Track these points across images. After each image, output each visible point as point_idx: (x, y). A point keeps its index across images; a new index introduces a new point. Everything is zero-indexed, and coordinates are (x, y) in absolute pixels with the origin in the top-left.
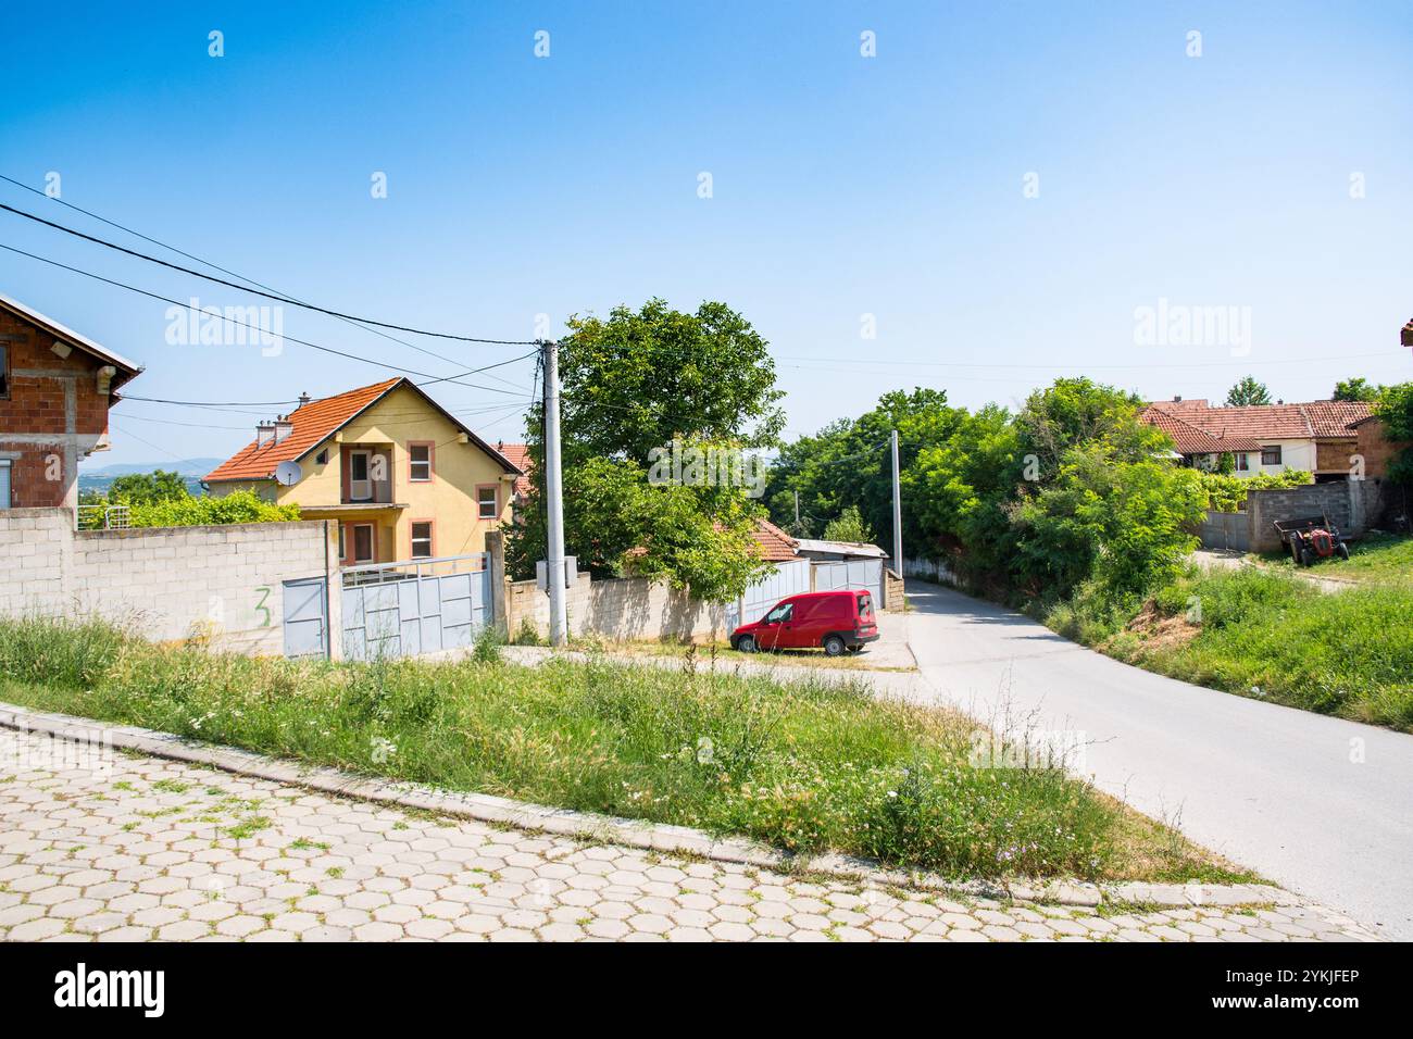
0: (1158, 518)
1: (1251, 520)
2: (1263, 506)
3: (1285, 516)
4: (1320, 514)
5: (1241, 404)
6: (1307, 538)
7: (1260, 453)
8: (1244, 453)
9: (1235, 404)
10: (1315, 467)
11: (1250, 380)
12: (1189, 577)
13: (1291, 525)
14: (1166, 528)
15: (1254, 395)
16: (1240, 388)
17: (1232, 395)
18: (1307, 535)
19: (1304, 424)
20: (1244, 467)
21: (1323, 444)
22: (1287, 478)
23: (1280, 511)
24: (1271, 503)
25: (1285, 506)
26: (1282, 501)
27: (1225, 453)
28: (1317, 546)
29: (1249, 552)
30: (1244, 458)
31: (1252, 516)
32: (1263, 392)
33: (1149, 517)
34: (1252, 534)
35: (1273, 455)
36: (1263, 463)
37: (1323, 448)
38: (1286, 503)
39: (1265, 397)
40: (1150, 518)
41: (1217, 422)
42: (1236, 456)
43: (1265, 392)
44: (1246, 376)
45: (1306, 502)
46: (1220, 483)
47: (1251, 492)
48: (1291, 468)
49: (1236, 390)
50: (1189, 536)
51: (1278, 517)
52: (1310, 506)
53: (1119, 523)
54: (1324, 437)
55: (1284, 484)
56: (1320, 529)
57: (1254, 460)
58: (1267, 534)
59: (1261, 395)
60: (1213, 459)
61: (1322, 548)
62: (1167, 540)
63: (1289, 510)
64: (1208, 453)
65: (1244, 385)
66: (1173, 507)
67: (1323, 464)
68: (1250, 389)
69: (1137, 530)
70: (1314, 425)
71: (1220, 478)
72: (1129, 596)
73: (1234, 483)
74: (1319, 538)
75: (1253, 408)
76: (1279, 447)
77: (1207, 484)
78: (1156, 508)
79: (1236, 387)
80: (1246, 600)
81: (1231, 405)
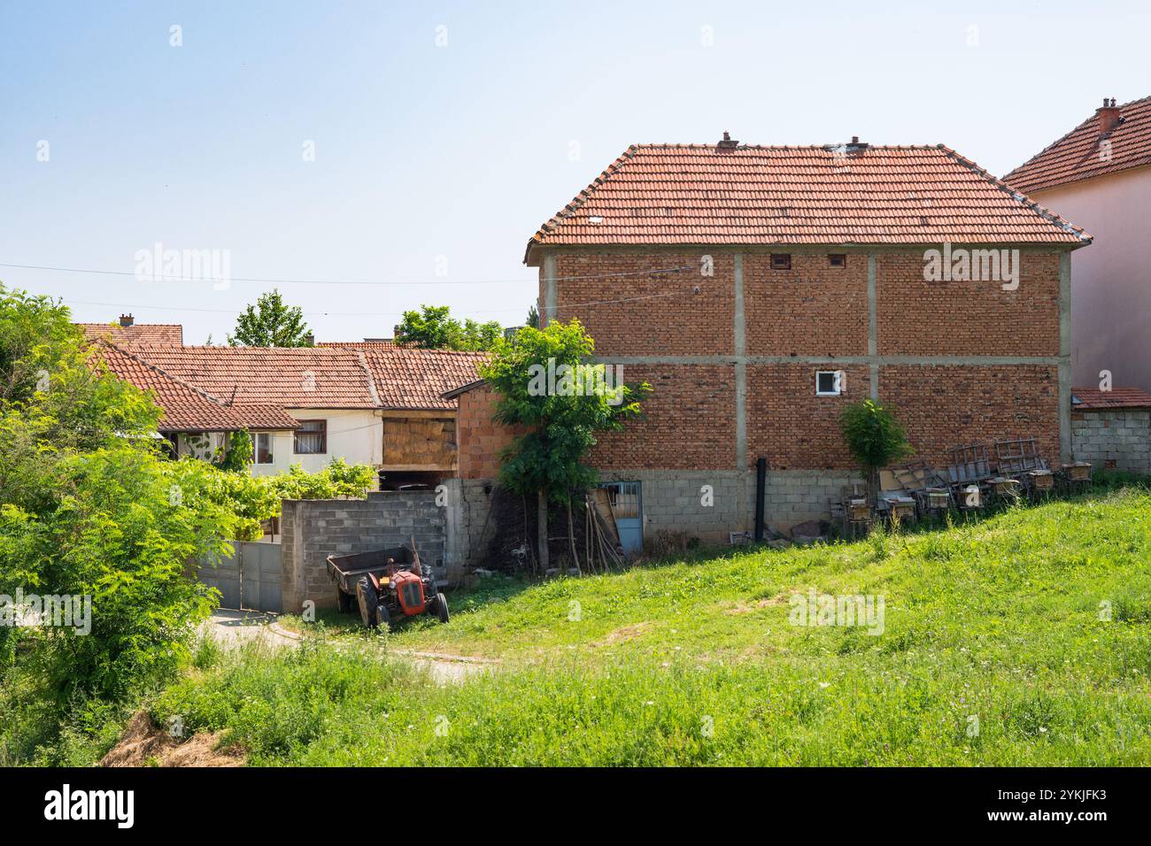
0: (144, 553)
1: (288, 555)
2: (309, 530)
3: (345, 547)
4: (401, 543)
5: (260, 341)
6: (386, 587)
7: (292, 433)
8: (265, 432)
9: (248, 342)
10: (380, 461)
11: (276, 300)
12: (202, 663)
13: (354, 562)
14: (162, 570)
15: (281, 328)
16: (257, 312)
17: (244, 325)
18: (384, 581)
19: (364, 384)
20: (266, 457)
21: (396, 420)
22: (335, 479)
23: (334, 539)
24: (322, 524)
25: (345, 530)
26: (341, 522)
27: (236, 431)
28: (402, 598)
29: (281, 614)
30: (265, 440)
31: (290, 548)
32: (296, 321)
33: (128, 554)
34: (288, 580)
35: (314, 436)
36: (297, 451)
37: (393, 427)
38: (347, 523)
39: (299, 331)
40: (133, 555)
41: (219, 373)
42: (253, 436)
43: (301, 323)
44: (270, 291)
45: (379, 522)
46: (231, 487)
47: (289, 505)
48: (341, 460)
49: (252, 316)
50: (200, 587)
51: (334, 549)
52: (384, 530)
53: (73, 566)
54: (395, 409)
55: (331, 487)
56: (405, 569)
57: (282, 444)
58: (315, 580)
59: (293, 327)
60: (215, 442)
61: (409, 603)
62: (164, 595)
63: (350, 536)
64: (207, 431)
65: (264, 307)
66: (171, 531)
67: (393, 454)
68: (277, 316)
69: (107, 579)
70: (379, 386)
71: (232, 478)
72: (96, 707)
73: (255, 487)
74: (404, 585)
75: (281, 350)
76: (322, 424)
77: (209, 488)
78: (140, 535)
79: (250, 310)
80: (319, 700)
81: (241, 344)
